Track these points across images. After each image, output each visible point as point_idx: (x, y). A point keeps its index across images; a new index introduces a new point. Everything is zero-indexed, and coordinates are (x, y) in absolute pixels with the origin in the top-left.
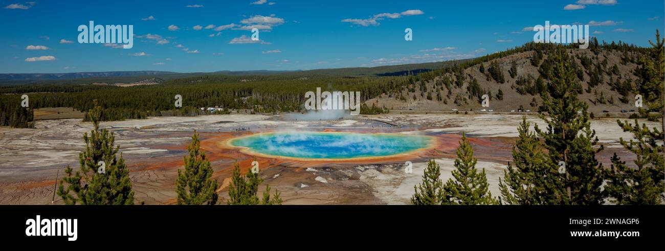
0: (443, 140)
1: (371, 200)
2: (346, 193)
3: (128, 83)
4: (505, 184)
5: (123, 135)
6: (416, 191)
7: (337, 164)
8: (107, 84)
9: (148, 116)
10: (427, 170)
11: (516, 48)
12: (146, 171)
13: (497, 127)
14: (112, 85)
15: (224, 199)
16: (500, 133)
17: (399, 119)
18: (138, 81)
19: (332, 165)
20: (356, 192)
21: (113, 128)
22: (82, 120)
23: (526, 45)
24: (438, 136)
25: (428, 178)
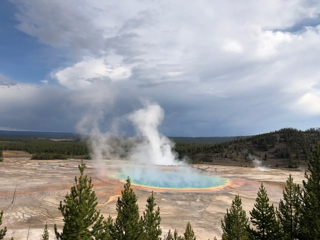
0: (233, 181)
1: (192, 213)
2: (178, 208)
3: (57, 139)
4: (279, 211)
5: (54, 168)
6: (227, 212)
7: (174, 192)
8: (45, 139)
9: (68, 158)
10: (234, 201)
11: (276, 131)
12: (66, 190)
13: (264, 175)
14: (48, 139)
15: (109, 208)
16: (266, 179)
17: (209, 168)
18: (63, 138)
19: (171, 192)
20: (183, 208)
21: (48, 164)
22: (30, 158)
23: (281, 130)
24: (231, 179)
25: (234, 205)
